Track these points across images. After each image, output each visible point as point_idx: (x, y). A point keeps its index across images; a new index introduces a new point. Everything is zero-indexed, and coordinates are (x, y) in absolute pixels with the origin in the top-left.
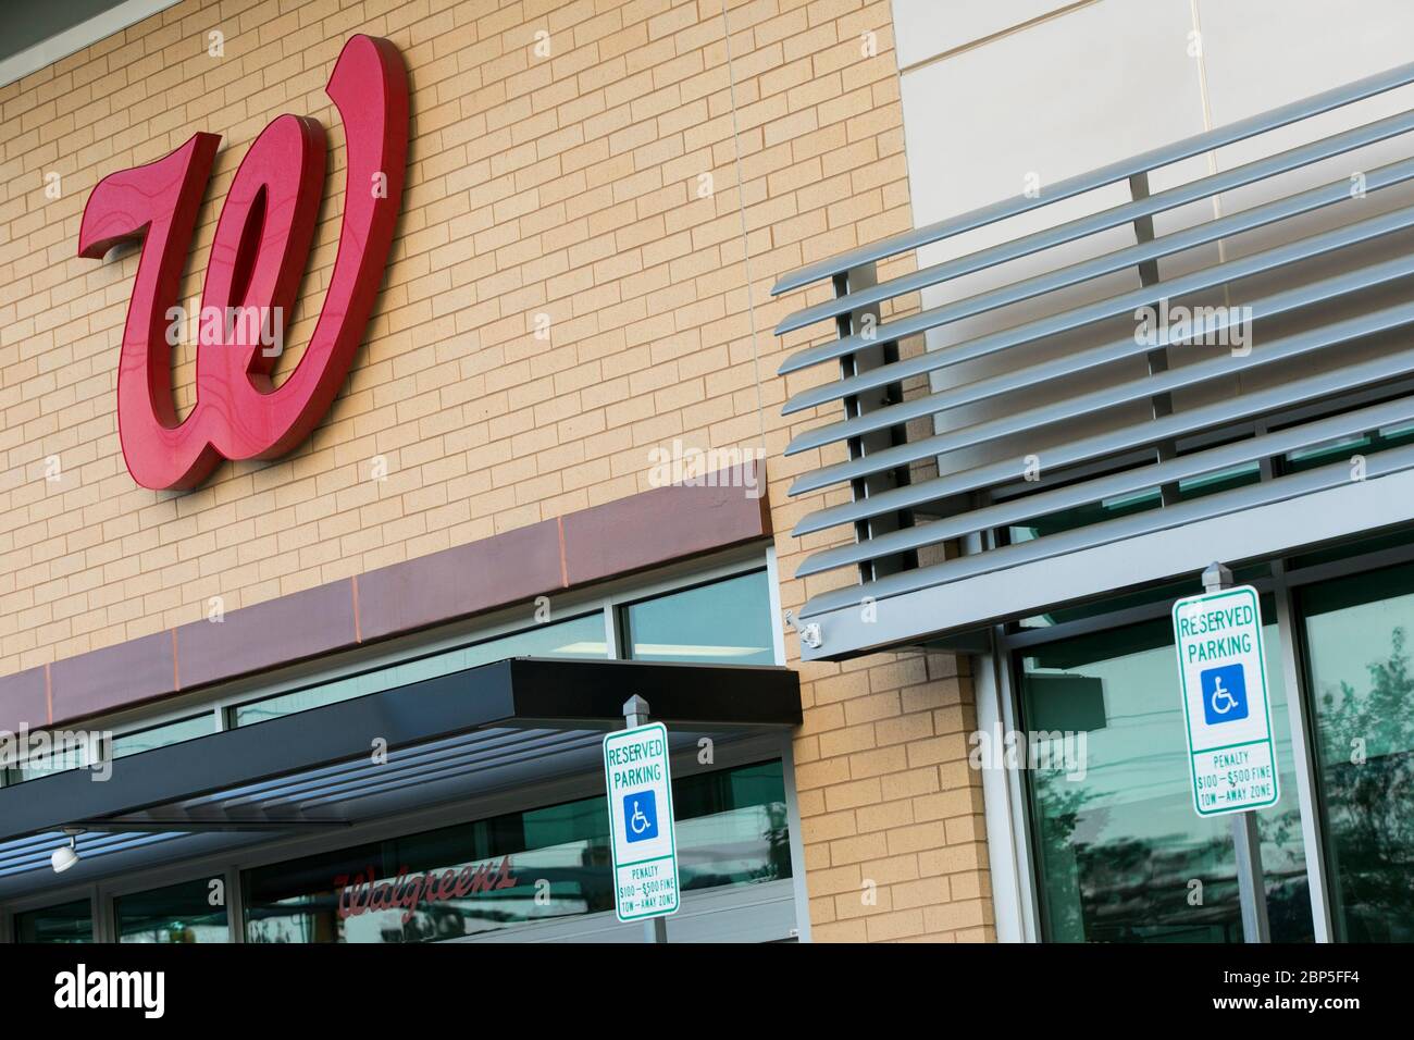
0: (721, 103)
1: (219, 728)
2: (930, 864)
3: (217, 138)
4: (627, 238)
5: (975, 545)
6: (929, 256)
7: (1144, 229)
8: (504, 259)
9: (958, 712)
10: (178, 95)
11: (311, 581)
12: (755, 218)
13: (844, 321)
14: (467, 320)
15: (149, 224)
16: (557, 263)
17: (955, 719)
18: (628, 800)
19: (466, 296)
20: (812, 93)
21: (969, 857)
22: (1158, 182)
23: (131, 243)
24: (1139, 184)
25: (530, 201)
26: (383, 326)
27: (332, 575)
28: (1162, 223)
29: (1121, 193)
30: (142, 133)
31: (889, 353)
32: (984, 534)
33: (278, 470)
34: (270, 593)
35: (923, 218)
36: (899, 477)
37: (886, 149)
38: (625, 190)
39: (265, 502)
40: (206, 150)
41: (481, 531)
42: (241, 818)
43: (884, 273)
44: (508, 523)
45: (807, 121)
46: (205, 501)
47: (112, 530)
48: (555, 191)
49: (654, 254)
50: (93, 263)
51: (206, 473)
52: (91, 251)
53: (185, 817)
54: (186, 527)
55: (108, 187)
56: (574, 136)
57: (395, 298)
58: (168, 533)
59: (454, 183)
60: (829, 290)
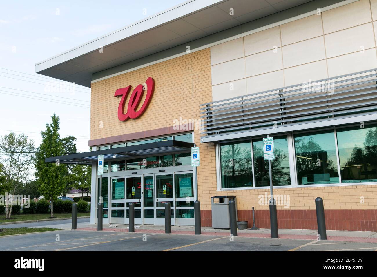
0: (191, 87)
1: (125, 146)
2: (210, 164)
3: (131, 86)
4: (179, 100)
5: (217, 133)
6: (214, 104)
7: (242, 103)
8: (164, 101)
9: (214, 149)
10: (126, 82)
11: (139, 131)
12: (194, 99)
13: (207, 109)
14: (159, 107)
15: (123, 94)
16: (171, 102)
17: (214, 150)
18: (194, 155)
19: (159, 104)
20: (202, 87)
21: (214, 163)
22: (244, 99)
23: (119, 96)
24: (242, 98)
25: (168, 95)
26: (149, 106)
27: (141, 131)
28: (244, 103)
29: (240, 99)
30: (122, 85)
31: (211, 113)
32: (218, 132)
33: (136, 120)
34: (134, 132)
35: (213, 101)
36: (211, 125)
37: (210, 93)
38: (179, 95)
39: (134, 123)
40: (130, 87)
41: (159, 128)
42: (131, 155)
43: (211, 105)
44: (162, 127)
45: (201, 90)
46: (127, 122)
47: (115, 124)
48: (171, 94)
49: (182, 102)
50: (116, 97)
51: (127, 119)
52: (116, 96)
53: (126, 154)
54: (124, 125)
55: (119, 90)
56: (174, 89)
57: (151, 104)
58: (122, 125)
59: (159, 93)
60: (206, 106)
